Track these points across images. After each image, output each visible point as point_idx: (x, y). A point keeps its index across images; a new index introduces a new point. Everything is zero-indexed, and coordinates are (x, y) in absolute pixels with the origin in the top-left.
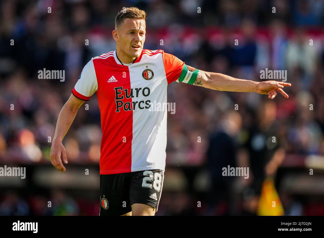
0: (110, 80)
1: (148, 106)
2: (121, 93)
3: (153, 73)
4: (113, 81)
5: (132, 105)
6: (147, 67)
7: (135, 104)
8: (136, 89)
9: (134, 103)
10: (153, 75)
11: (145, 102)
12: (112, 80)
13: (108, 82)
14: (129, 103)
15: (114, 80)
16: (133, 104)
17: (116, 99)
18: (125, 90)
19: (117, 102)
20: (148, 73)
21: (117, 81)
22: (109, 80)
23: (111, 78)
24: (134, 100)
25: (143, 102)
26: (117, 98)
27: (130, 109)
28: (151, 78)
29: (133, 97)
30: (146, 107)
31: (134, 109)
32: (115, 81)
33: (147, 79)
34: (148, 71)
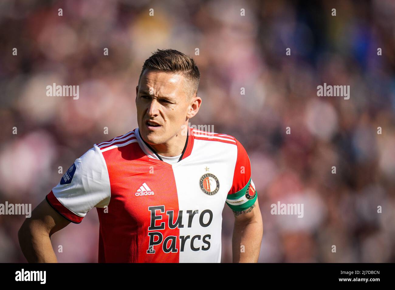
0: (139, 192)
1: (206, 246)
2: (160, 217)
3: (217, 182)
4: (146, 192)
5: (178, 241)
6: (207, 169)
7: (184, 239)
8: (188, 212)
9: (182, 237)
10: (218, 186)
11: (202, 238)
12: (144, 192)
13: (137, 194)
14: (174, 238)
15: (148, 191)
16: (180, 240)
17: (150, 229)
18: (168, 213)
19: (152, 234)
20: (210, 181)
21: (152, 193)
22: (139, 190)
23: (142, 188)
24: (183, 232)
25: (199, 237)
26: (153, 227)
27: (174, 250)
28: (215, 192)
29: (182, 226)
30: (203, 249)
31: (182, 250)
32: (149, 193)
33: (208, 193)
34: (210, 178)
